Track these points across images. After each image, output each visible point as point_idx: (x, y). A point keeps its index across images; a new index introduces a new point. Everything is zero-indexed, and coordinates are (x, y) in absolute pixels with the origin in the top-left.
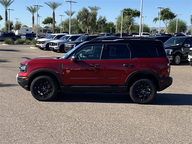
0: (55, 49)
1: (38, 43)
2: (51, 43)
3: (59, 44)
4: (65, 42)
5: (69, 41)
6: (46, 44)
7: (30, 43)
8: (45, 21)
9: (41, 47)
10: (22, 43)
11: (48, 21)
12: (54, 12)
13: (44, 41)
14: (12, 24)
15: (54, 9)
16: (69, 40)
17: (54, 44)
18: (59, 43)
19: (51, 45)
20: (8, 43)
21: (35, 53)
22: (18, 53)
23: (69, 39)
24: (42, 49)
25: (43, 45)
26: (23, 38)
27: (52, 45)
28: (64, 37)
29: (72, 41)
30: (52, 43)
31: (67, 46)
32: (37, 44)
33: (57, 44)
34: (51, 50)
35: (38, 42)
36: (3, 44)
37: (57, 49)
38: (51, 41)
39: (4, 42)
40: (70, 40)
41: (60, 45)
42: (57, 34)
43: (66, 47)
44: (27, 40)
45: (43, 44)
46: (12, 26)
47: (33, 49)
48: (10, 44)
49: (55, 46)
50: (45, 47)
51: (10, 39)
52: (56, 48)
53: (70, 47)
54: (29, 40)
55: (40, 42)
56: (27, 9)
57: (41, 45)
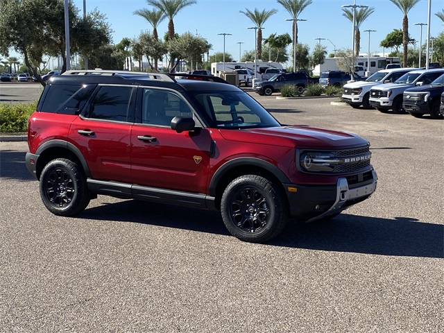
0: (382, 104)
1: (345, 93)
2: (373, 91)
3: (391, 93)
4: (404, 89)
5: (416, 86)
6: (363, 94)
7: (335, 93)
8: (389, 40)
9: (353, 101)
10: (317, 94)
11: (394, 38)
12: (406, 17)
13: (358, 87)
14: (306, 53)
15: (406, 9)
16: (418, 83)
17: (379, 94)
18: (391, 91)
19: (373, 96)
20: (287, 94)
21: (336, 115)
22: (298, 116)
23: (418, 81)
24: (355, 106)
25: (357, 96)
26: (323, 84)
27: (376, 96)
28: (407, 76)
29: (423, 84)
30: (377, 91)
31: (408, 97)
32: (344, 96)
33: (386, 92)
34: (374, 109)
35: (346, 91)
36: (278, 98)
37: (386, 104)
38: (373, 88)
39: (280, 93)
40: (421, 83)
41: (393, 96)
42: (390, 71)
43: (407, 101)
44: (330, 88)
45: (356, 94)
46: (307, 56)
47: (336, 106)
48: (293, 96)
49: (382, 98)
50: (361, 100)
51: (292, 87)
52: (384, 103)
53: (416, 98)
54: (333, 88)
55: (350, 91)
56: (344, 15)
57: (353, 97)
